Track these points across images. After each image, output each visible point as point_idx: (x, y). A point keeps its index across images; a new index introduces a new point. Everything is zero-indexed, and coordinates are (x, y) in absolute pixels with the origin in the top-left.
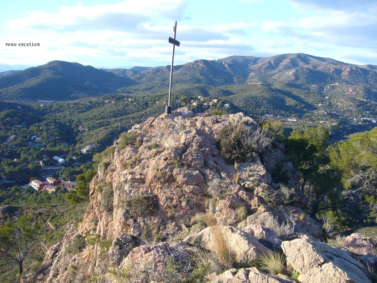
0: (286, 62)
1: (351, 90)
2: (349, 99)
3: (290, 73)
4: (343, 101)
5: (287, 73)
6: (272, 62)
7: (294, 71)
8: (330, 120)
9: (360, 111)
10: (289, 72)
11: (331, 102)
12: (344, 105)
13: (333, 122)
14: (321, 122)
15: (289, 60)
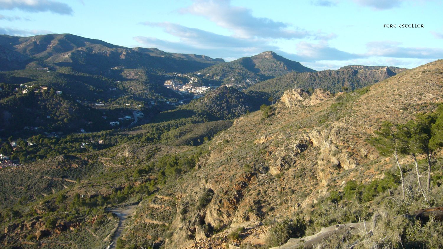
0: (54, 43)
1: (133, 74)
2: (140, 83)
3: (65, 57)
4: (135, 85)
5: (62, 56)
6: (38, 43)
7: (70, 54)
8: (135, 102)
9: (153, 94)
10: (64, 55)
11: (124, 86)
12: (137, 88)
13: (138, 104)
14: (127, 105)
15: (57, 41)
